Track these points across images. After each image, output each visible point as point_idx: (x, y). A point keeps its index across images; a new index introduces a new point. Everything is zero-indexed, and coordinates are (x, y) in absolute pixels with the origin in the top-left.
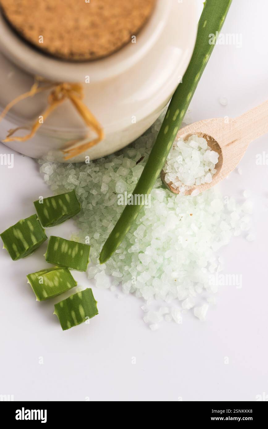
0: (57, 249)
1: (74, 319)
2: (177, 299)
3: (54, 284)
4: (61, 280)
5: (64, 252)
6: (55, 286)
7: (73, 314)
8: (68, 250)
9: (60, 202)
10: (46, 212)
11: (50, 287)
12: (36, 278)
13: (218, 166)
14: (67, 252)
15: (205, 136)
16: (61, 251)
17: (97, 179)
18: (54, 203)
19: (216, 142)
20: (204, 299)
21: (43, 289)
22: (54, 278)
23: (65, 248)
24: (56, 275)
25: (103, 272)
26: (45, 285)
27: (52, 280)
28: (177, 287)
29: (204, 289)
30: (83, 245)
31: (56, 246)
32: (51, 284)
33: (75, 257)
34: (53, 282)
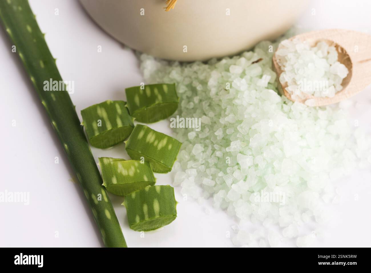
0: (142, 138)
1: (145, 214)
2: (278, 224)
3: (128, 173)
4: (138, 171)
5: (148, 143)
6: (128, 175)
7: (145, 208)
8: (154, 141)
9: (156, 91)
10: (137, 100)
11: (122, 175)
12: (109, 163)
13: (345, 82)
14: (153, 143)
15: (337, 46)
16: (145, 141)
17: (204, 74)
18: (148, 92)
19: (348, 55)
20: (312, 229)
21: (114, 175)
22: (130, 167)
23: (151, 138)
24: (134, 165)
25: (192, 179)
26: (118, 172)
27: (128, 168)
28: (280, 209)
29: (313, 219)
30: (174, 140)
31: (141, 134)
32: (125, 173)
33: (161, 149)
34: (128, 171)
